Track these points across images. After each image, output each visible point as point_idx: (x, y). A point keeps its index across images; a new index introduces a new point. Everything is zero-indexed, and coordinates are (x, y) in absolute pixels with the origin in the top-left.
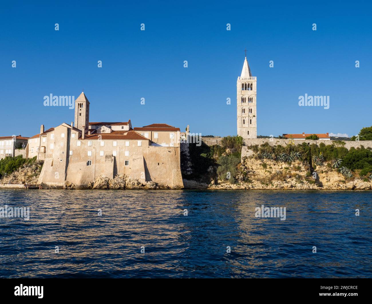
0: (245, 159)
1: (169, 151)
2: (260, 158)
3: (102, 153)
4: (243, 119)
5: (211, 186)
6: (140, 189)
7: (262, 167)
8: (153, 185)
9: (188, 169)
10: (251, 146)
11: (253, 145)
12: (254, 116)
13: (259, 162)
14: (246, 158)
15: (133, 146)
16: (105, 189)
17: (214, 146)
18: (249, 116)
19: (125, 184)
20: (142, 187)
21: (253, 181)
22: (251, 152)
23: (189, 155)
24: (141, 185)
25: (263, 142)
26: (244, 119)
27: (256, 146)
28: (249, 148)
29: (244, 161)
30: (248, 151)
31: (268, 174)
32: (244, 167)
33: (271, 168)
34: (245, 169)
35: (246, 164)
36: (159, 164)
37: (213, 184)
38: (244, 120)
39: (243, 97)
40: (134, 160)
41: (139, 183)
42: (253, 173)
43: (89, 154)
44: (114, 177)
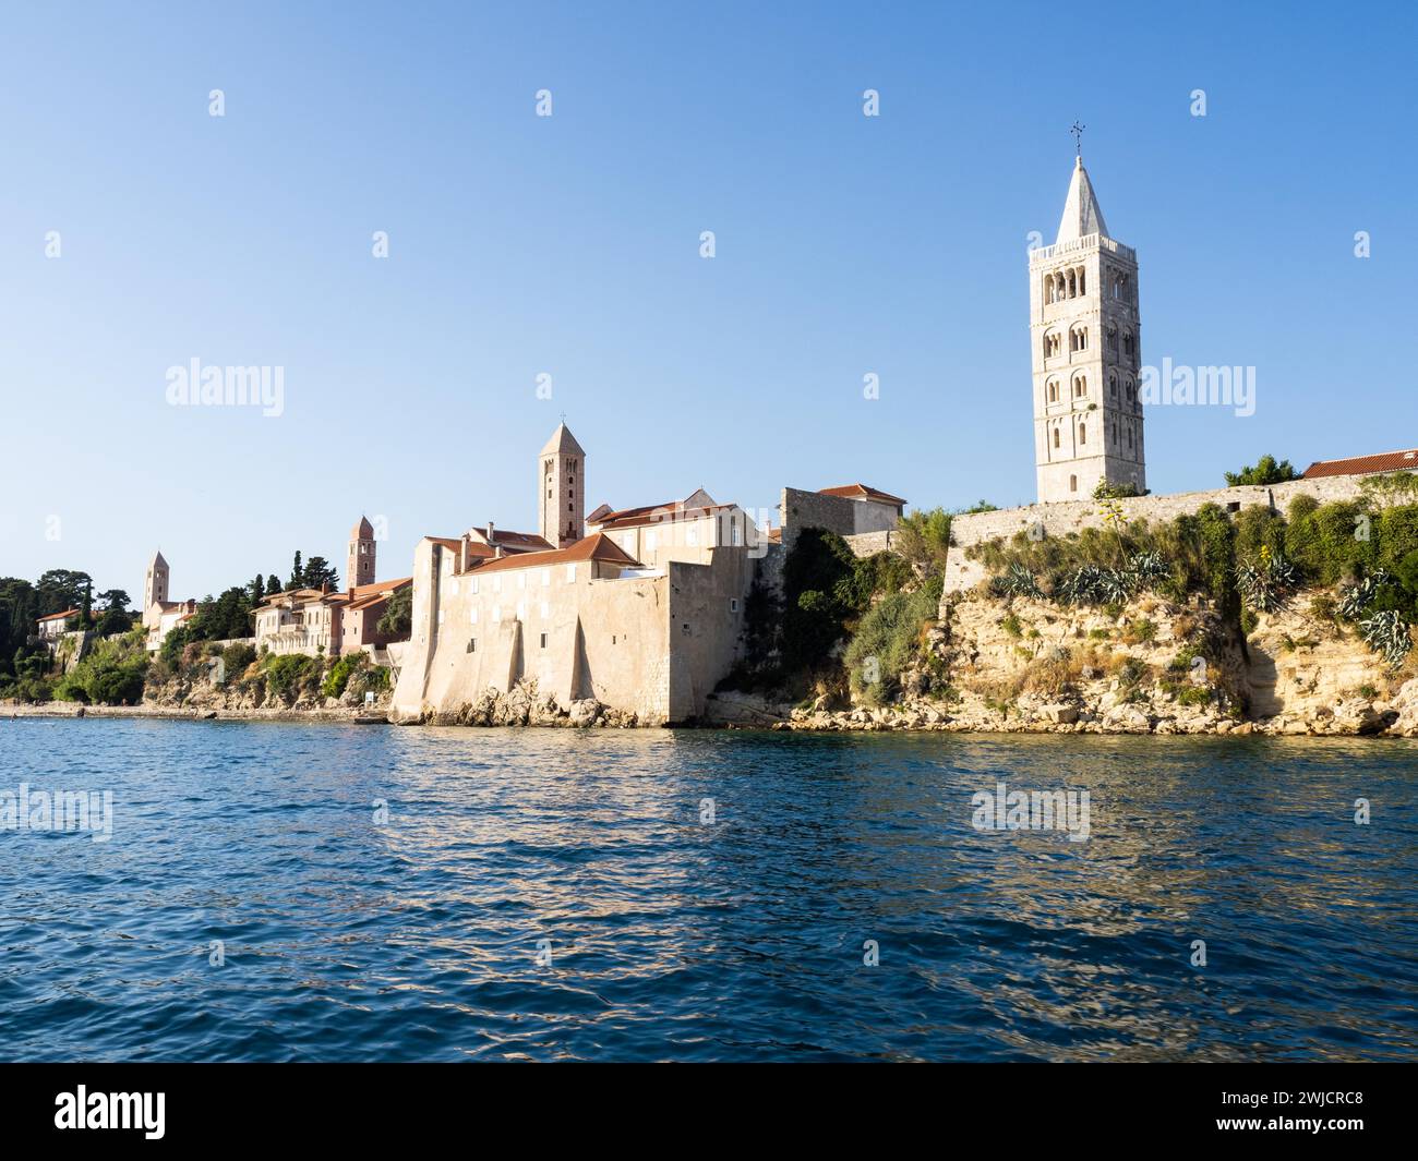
0: (954, 604)
1: (639, 594)
2: (997, 591)
3: (496, 614)
4: (1052, 428)
5: (809, 714)
6: (553, 726)
7: (1005, 634)
8: (587, 713)
9: (770, 654)
10: (977, 546)
11: (985, 540)
12: (1093, 408)
13: (997, 611)
14: (958, 597)
15: (559, 582)
16: (482, 725)
17: (874, 560)
19: (528, 711)
20: (561, 719)
21: (961, 695)
22: (976, 572)
23: (783, 598)
24: (557, 712)
25: (1024, 522)
27: (997, 544)
28: (971, 554)
29: (950, 613)
30: (965, 569)
32: (942, 635)
33: (1036, 634)
34: (942, 646)
35: (958, 623)
36: (615, 639)
37: (819, 709)
38: (1056, 432)
40: (559, 628)
41: (552, 706)
42: (970, 661)
43: (474, 616)
44: (512, 687)
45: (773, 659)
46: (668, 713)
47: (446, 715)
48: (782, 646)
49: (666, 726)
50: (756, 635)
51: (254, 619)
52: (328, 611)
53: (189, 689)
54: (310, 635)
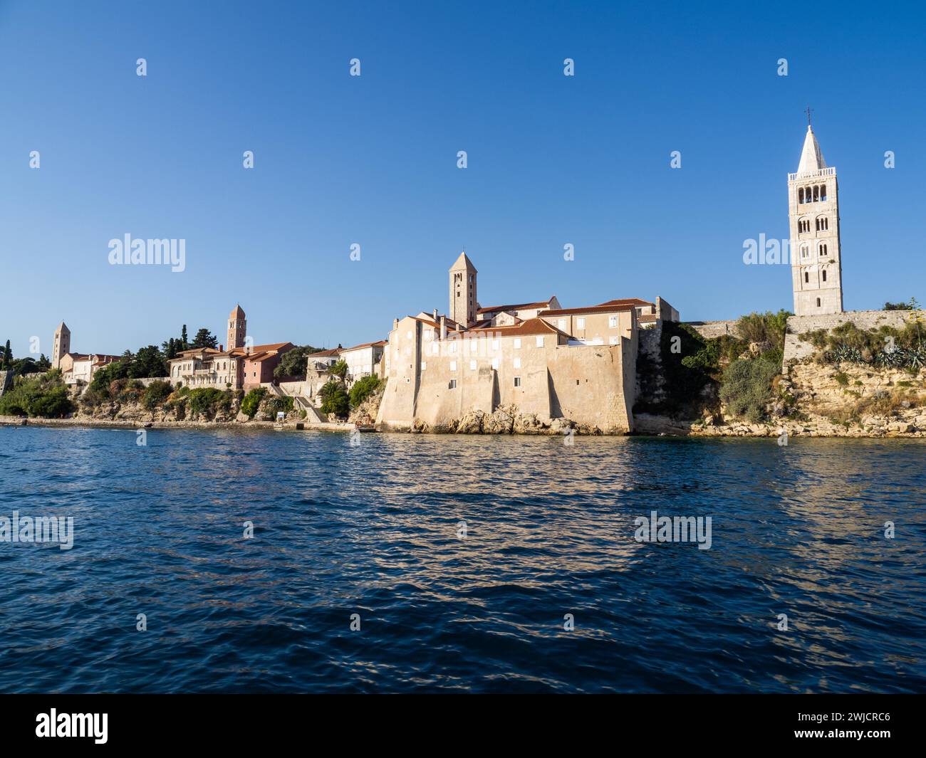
0: (792, 365)
1: (598, 355)
2: (829, 359)
3: (474, 365)
4: (803, 272)
5: (703, 427)
6: (538, 434)
7: (835, 382)
8: (565, 426)
9: (656, 392)
10: (807, 334)
11: (812, 330)
12: (832, 262)
13: (828, 370)
14: (795, 362)
15: (529, 347)
16: (476, 433)
17: (719, 339)
18: (818, 263)
19: (513, 425)
20: (543, 430)
21: (810, 416)
22: (808, 349)
23: (661, 360)
24: (541, 425)
25: (840, 321)
26: (807, 270)
27: (822, 333)
28: (803, 338)
29: (790, 371)
30: (799, 346)
31: (851, 399)
32: (788, 383)
33: (860, 384)
34: (791, 389)
35: (796, 376)
36: (578, 381)
37: (709, 424)
38: (807, 274)
39: (802, 220)
40: (530, 375)
41: (536, 423)
42: (811, 398)
43: (453, 366)
44: (494, 411)
45: (658, 396)
46: (628, 427)
47: (440, 427)
48: (664, 387)
49: (627, 434)
50: (645, 382)
51: (169, 366)
52: (234, 362)
53: (119, 408)
54: (219, 376)
